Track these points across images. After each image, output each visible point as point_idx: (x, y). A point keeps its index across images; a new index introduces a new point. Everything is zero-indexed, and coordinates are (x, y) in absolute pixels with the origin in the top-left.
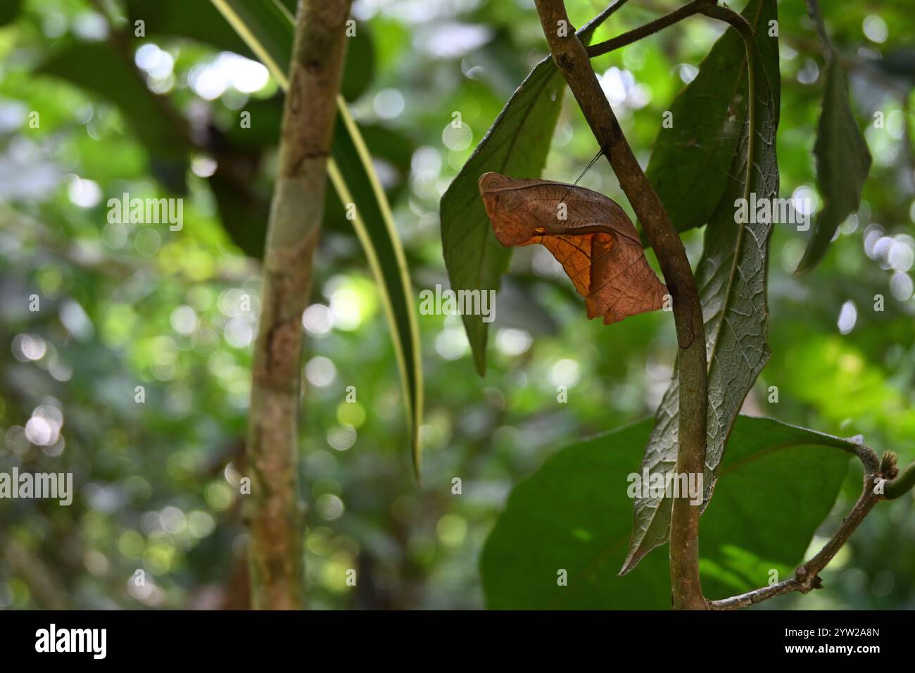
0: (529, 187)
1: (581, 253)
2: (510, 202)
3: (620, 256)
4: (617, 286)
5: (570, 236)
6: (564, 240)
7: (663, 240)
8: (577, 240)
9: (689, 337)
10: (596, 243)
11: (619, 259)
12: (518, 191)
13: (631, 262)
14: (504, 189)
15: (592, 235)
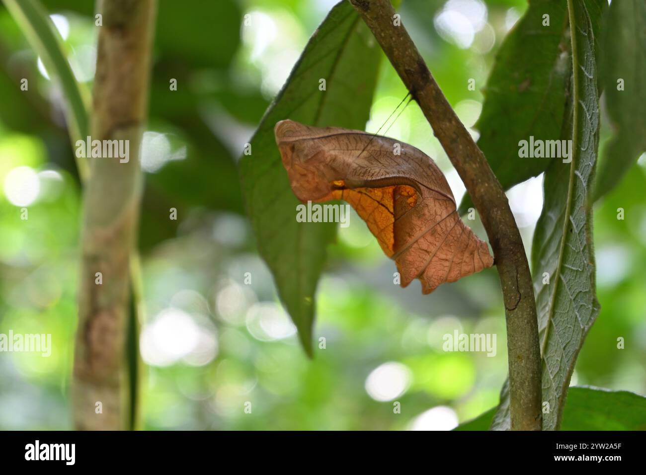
0: (330, 136)
1: (384, 208)
2: (305, 152)
3: (426, 211)
4: (425, 247)
5: (370, 189)
6: (366, 194)
7: (482, 190)
8: (378, 193)
9: (515, 298)
10: (398, 197)
11: (424, 215)
12: (316, 141)
13: (438, 219)
14: (301, 138)
15: (394, 187)
